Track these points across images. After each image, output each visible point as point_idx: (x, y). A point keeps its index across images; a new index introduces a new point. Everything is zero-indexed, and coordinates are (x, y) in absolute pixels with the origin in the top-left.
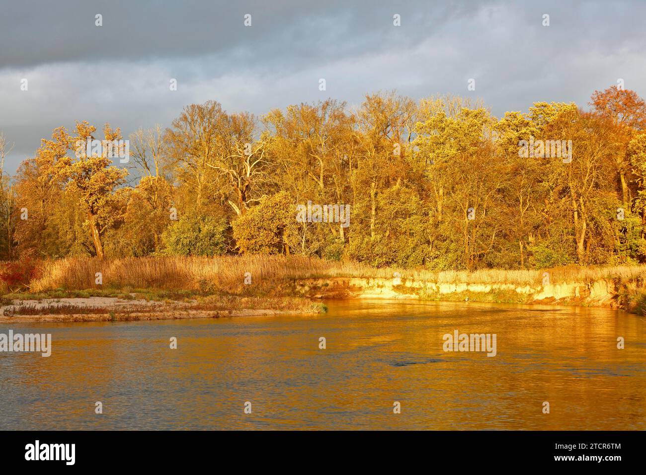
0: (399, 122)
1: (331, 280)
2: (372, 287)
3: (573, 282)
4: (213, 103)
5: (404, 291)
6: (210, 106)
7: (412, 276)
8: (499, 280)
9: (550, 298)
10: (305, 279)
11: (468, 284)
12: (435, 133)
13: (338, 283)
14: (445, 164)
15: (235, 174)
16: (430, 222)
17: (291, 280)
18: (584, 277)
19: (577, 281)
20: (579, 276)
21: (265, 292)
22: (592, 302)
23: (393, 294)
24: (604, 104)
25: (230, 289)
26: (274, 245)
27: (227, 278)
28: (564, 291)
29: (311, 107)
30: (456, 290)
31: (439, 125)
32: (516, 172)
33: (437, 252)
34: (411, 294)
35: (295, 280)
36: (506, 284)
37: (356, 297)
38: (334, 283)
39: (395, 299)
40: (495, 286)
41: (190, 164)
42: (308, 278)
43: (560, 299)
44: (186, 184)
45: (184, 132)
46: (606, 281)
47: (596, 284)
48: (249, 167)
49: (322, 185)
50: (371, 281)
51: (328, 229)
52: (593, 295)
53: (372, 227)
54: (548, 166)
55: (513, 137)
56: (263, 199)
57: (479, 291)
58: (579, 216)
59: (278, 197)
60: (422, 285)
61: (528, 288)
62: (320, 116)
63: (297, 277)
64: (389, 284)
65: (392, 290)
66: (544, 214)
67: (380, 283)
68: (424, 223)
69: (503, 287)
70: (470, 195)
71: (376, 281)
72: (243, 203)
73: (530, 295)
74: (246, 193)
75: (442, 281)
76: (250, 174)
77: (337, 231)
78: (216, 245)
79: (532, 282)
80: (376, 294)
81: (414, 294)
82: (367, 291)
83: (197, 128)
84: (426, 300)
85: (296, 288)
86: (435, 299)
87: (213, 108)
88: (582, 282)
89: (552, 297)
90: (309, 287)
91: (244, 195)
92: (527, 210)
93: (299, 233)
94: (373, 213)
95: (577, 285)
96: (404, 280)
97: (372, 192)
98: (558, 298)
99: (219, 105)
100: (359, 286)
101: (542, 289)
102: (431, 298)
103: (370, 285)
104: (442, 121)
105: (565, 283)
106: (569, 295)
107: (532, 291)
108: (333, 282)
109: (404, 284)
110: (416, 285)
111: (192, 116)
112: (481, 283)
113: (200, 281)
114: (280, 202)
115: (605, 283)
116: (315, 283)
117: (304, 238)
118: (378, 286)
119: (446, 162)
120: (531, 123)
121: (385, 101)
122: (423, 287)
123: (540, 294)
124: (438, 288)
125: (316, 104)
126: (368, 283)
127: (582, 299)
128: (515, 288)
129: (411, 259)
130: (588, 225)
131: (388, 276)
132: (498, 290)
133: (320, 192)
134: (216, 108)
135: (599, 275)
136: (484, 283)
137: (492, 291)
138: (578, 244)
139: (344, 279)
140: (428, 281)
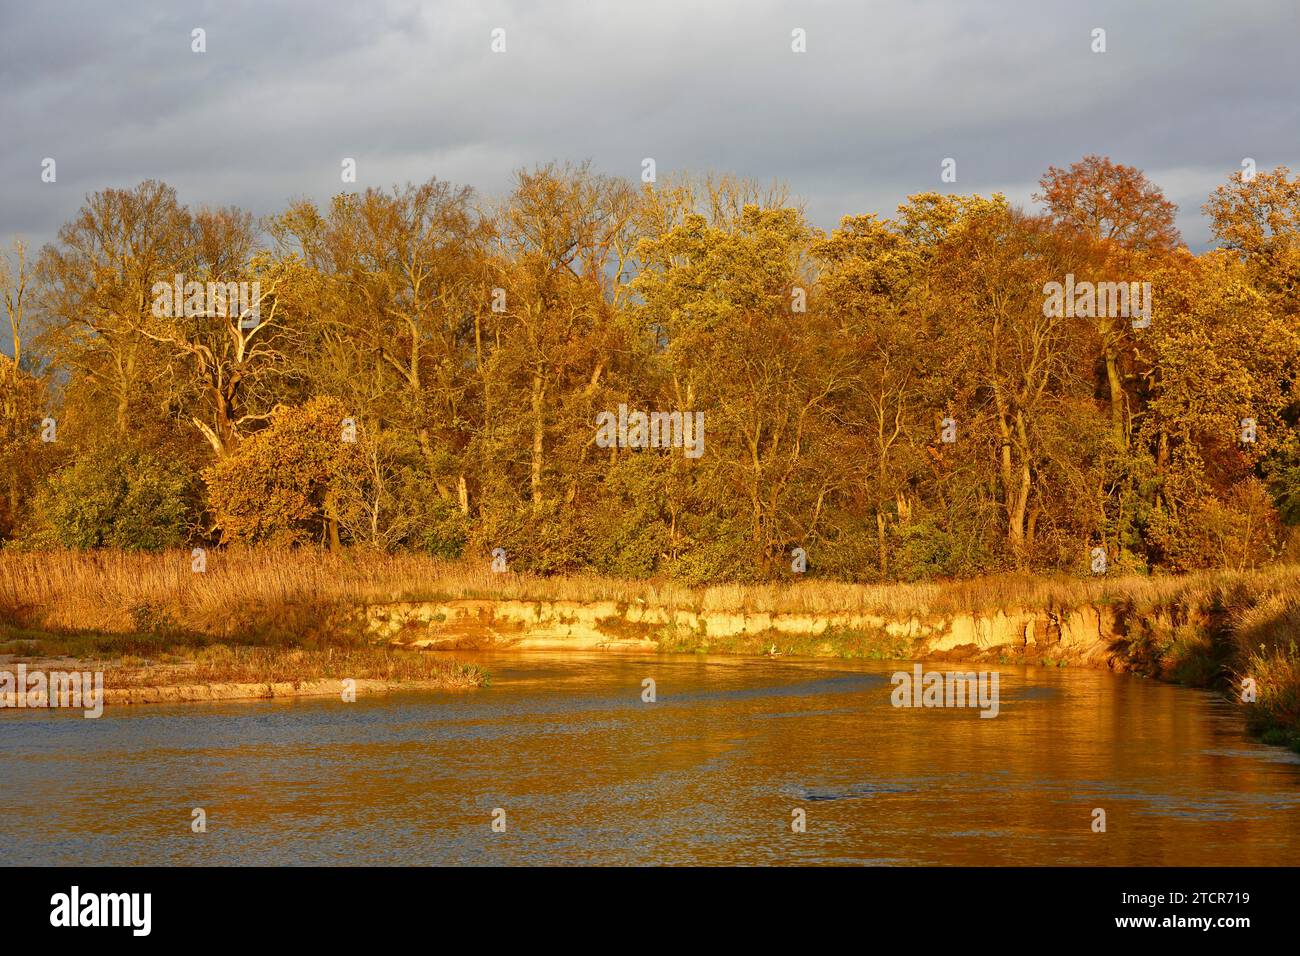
0: (598, 237)
1: (450, 607)
2: (549, 621)
3: (1021, 611)
4: (158, 187)
5: (622, 632)
6: (149, 195)
7: (642, 596)
8: (847, 606)
9: (965, 647)
10: (389, 604)
11: (774, 615)
12: (682, 262)
13: (466, 612)
14: (707, 336)
15: (209, 354)
16: (672, 470)
17: (356, 606)
18: (1045, 599)
19: (1030, 608)
20: (1033, 599)
21: (294, 635)
22: (1066, 657)
23: (596, 638)
24: (1070, 197)
25: (209, 627)
26: (304, 524)
27: (200, 601)
28: (998, 631)
29: (389, 198)
30: (744, 629)
31: (692, 242)
32: (868, 354)
33: (688, 539)
34: (642, 638)
35: (365, 608)
36: (862, 615)
37: (507, 646)
38: (458, 613)
39: (603, 650)
40: (836, 621)
41: (101, 331)
42: (398, 602)
43: (990, 650)
44: (91, 378)
45: (84, 254)
46: (1095, 609)
47: (1074, 616)
48: (241, 338)
49: (414, 381)
50: (546, 608)
51: (430, 485)
52: (1065, 640)
53: (536, 481)
54: (941, 339)
55: (861, 271)
56: (280, 413)
57: (799, 631)
58: (1014, 458)
59: (314, 409)
60: (666, 619)
61: (915, 623)
62: (411, 220)
63: (370, 600)
64: (587, 614)
65: (595, 629)
66: (933, 451)
67: (567, 614)
68: (657, 471)
69: (856, 622)
70: (767, 407)
71: (558, 608)
72: (229, 425)
73: (920, 640)
74: (234, 401)
75: (711, 607)
76: (245, 356)
77: (450, 490)
78: (166, 522)
79: (924, 610)
80: (557, 638)
81: (646, 637)
82: (537, 632)
83: (118, 247)
84: (677, 653)
85: (369, 625)
86: (697, 650)
87: (157, 198)
88: (1042, 611)
89: (971, 645)
90: (399, 622)
91: (231, 405)
92: (895, 442)
93: (364, 496)
94: (538, 448)
95: (1030, 618)
96: (623, 606)
97: (534, 399)
98: (986, 647)
99: (170, 193)
100: (516, 620)
101: (948, 626)
102: (688, 647)
103: (543, 617)
104: (696, 234)
105: (1001, 613)
106: (1009, 640)
107: (926, 631)
108: (455, 611)
109: (623, 615)
110: (651, 617)
111: (107, 215)
112: (803, 613)
113: (136, 609)
114: (319, 420)
115: (1093, 612)
116: (413, 613)
117: (376, 506)
118: (563, 620)
119: (710, 329)
120: (902, 241)
121: (567, 187)
122: (667, 622)
123: (944, 639)
124: (703, 624)
125: (402, 193)
126: (539, 613)
127: (1041, 649)
128: (885, 625)
129: (626, 554)
130: (1033, 475)
131: (586, 597)
132: (843, 630)
133: (411, 397)
134: (164, 200)
135: (1082, 596)
136: (813, 614)
137: (830, 634)
138: (1012, 521)
139: (481, 603)
140: (680, 610)
